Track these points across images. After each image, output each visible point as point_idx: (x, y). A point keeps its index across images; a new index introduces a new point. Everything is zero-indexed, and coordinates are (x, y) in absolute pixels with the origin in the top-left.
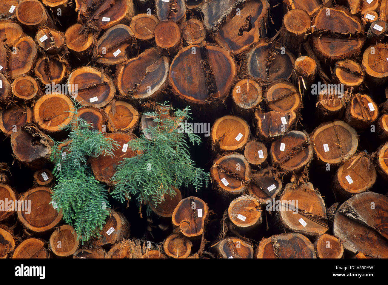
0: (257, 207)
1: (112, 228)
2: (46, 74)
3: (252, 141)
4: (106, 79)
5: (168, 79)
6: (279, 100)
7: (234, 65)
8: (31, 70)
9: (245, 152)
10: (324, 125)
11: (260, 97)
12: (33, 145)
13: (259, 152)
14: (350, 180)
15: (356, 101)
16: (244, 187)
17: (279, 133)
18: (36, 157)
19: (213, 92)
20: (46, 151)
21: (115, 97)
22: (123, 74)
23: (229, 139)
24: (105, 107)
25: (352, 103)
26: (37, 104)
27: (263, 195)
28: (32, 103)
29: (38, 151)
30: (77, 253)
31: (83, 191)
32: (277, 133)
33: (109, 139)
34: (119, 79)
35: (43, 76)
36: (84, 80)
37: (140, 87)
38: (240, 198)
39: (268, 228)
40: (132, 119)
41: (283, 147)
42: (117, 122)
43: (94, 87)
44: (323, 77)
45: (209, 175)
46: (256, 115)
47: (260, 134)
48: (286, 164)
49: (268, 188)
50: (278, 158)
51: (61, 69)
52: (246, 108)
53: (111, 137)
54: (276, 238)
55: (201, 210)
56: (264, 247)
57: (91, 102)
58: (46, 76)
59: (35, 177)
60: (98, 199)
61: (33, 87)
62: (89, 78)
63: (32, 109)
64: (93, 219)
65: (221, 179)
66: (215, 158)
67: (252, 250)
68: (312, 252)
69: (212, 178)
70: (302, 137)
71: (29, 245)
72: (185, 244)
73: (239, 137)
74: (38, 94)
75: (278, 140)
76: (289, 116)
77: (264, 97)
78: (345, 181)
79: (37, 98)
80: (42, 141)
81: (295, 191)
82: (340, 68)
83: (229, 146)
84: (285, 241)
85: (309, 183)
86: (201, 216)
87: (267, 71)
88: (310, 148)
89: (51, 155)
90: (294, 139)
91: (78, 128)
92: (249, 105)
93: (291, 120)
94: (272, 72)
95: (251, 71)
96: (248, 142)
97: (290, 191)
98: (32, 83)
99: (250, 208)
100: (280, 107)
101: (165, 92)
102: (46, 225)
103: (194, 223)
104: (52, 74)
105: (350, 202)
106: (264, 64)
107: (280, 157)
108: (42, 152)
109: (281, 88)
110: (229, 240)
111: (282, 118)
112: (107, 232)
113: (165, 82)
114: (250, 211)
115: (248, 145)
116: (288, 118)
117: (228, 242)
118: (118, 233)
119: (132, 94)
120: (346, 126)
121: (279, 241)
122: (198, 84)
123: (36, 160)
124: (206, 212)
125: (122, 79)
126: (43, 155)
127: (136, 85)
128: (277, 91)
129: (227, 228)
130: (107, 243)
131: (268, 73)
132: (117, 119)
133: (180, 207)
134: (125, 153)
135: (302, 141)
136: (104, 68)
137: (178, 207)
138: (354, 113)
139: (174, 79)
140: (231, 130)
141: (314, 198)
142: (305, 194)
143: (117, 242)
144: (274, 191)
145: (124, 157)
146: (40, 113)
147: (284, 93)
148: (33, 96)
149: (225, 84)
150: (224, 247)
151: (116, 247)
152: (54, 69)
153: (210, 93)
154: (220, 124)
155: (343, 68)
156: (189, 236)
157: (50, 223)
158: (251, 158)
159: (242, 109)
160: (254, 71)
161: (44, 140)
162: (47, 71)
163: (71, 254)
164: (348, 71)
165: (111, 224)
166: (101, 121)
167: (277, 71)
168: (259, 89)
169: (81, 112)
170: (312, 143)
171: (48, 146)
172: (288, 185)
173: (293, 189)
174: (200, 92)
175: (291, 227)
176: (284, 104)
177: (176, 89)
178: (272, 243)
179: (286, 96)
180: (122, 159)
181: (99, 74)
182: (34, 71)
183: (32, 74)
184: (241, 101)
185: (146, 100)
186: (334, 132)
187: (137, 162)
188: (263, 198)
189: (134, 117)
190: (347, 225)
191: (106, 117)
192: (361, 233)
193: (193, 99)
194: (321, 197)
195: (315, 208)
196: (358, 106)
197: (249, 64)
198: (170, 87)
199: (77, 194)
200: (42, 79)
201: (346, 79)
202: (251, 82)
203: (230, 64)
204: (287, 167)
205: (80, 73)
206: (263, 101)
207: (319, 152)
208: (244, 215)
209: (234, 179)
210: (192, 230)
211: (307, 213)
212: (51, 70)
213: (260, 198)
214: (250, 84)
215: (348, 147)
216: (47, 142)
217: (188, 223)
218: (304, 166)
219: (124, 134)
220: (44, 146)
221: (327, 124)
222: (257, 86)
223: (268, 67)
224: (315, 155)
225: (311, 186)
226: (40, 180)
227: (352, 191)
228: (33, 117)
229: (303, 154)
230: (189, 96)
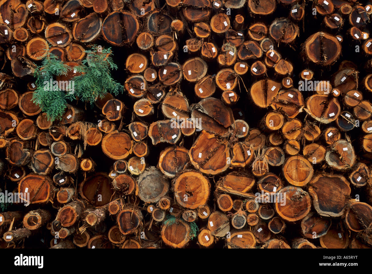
0: (150, 105)
1: (70, 115)
2: (34, 27)
3: (149, 68)
4: (67, 31)
5: (101, 31)
6: (163, 45)
7: (138, 24)
8: (25, 24)
9: (144, 74)
10: (190, 59)
11: (152, 43)
12: (24, 68)
13: (152, 74)
14: (201, 91)
15: (204, 46)
16: (143, 94)
17: (162, 64)
18: (24, 75)
19: (125, 39)
20: (30, 71)
21: (72, 41)
22: (76, 28)
23: (135, 67)
24: (66, 47)
25: (203, 48)
26: (28, 44)
27: (154, 99)
28: (26, 44)
29: (26, 71)
30: (50, 128)
31: (51, 94)
32: (161, 64)
33: (66, 65)
34: (74, 30)
35: (32, 28)
36: (55, 31)
37: (85, 35)
38: (141, 100)
39: (158, 117)
40: (81, 54)
41: (165, 72)
42: (73, 56)
43: (59, 35)
44: (190, 32)
45: (123, 87)
46: (151, 53)
47: (152, 64)
48: (166, 82)
49: (157, 95)
50: (162, 78)
51: (42, 24)
52: (144, 49)
53: (67, 65)
54: (159, 122)
55: (119, 106)
56: (153, 127)
57: (58, 44)
58: (33, 28)
59: (28, 85)
60: (59, 99)
61: (25, 34)
62: (58, 30)
63: (26, 47)
64: (56, 110)
65: (130, 89)
66: (127, 77)
67: (147, 129)
68: (179, 130)
69: (125, 88)
70: (177, 67)
71: (25, 122)
72: (110, 125)
73: (141, 66)
74: (28, 38)
75: (162, 68)
76: (169, 54)
77: (155, 43)
78: (198, 91)
79: (28, 40)
80: (28, 66)
81: (172, 97)
82: (196, 27)
83: (135, 71)
84: (164, 124)
85: (181, 92)
86: (119, 110)
87: (158, 28)
88: (181, 72)
89: (34, 74)
90: (172, 67)
91: (49, 59)
92: (146, 47)
93: (169, 57)
94: (162, 28)
95: (149, 27)
96: (146, 69)
97: (169, 97)
98: (25, 32)
99: (146, 106)
100: (164, 49)
101: (100, 39)
102: (35, 112)
103: (114, 114)
104: (37, 27)
105: (200, 103)
106: (157, 23)
107: (163, 77)
108: (28, 72)
109: (164, 38)
110: (134, 123)
111: (164, 55)
112: (67, 117)
113: (100, 33)
114: (146, 107)
115: (146, 70)
116: (168, 55)
117: (133, 124)
118: (73, 118)
119: (80, 40)
120: (201, 60)
121: (161, 124)
122: (118, 34)
123: (25, 76)
124: (122, 108)
125: (76, 30)
126: (29, 73)
127: (83, 35)
128: (162, 40)
129: (135, 117)
130: (67, 123)
131: (159, 29)
132: (73, 54)
133: (107, 104)
134: (75, 73)
135: (176, 69)
136: (66, 24)
137: (106, 104)
138: (203, 53)
139: (104, 32)
140: (137, 61)
141: (182, 100)
142: (178, 98)
143: (73, 123)
144: (160, 96)
145: (74, 76)
146: (30, 49)
147: (166, 41)
148: (26, 39)
149: (132, 35)
150: (131, 127)
151: (73, 125)
152: (38, 24)
153: (123, 40)
154: (131, 58)
155: (198, 27)
156: (111, 120)
157: (37, 111)
158: (148, 78)
159: (142, 49)
160: (151, 28)
161: (29, 65)
162: (34, 25)
163: (48, 128)
164: (201, 29)
165: (70, 113)
166: (63, 55)
167: (165, 28)
168: (152, 38)
169: (52, 49)
170: (182, 70)
171: (32, 68)
172: (169, 94)
173: (171, 96)
174: (119, 39)
175: (168, 116)
176: (166, 47)
177: (105, 37)
178: (157, 125)
179: (168, 43)
180: (73, 77)
181: (63, 27)
182: (26, 25)
183: (25, 26)
184: (141, 45)
185: (88, 43)
186: (195, 64)
187: (81, 79)
188: (154, 100)
189: (83, 53)
190: (198, 115)
191: (66, 53)
192: (206, 120)
193: (114, 43)
194: (186, 100)
195: (183, 106)
196: (206, 49)
197: (148, 23)
198: (102, 36)
199: (47, 96)
200: (31, 29)
201: (200, 34)
202: (148, 34)
203: (136, 23)
204: (167, 83)
205: (52, 27)
206: (154, 45)
207: (186, 75)
208: (142, 110)
209: (137, 90)
210: (113, 117)
211: (177, 109)
212: (36, 24)
213: (153, 100)
214: (147, 35)
215: (201, 73)
216: (30, 66)
217: (111, 113)
218: (177, 83)
219: (75, 63)
220: (30, 69)
221: (191, 59)
222: (151, 36)
223: (159, 25)
224: (183, 76)
225: (181, 94)
226: (31, 88)
227: (202, 97)
228: (26, 52)
229: (177, 76)
230: (112, 41)
